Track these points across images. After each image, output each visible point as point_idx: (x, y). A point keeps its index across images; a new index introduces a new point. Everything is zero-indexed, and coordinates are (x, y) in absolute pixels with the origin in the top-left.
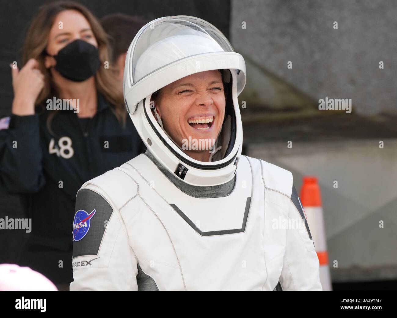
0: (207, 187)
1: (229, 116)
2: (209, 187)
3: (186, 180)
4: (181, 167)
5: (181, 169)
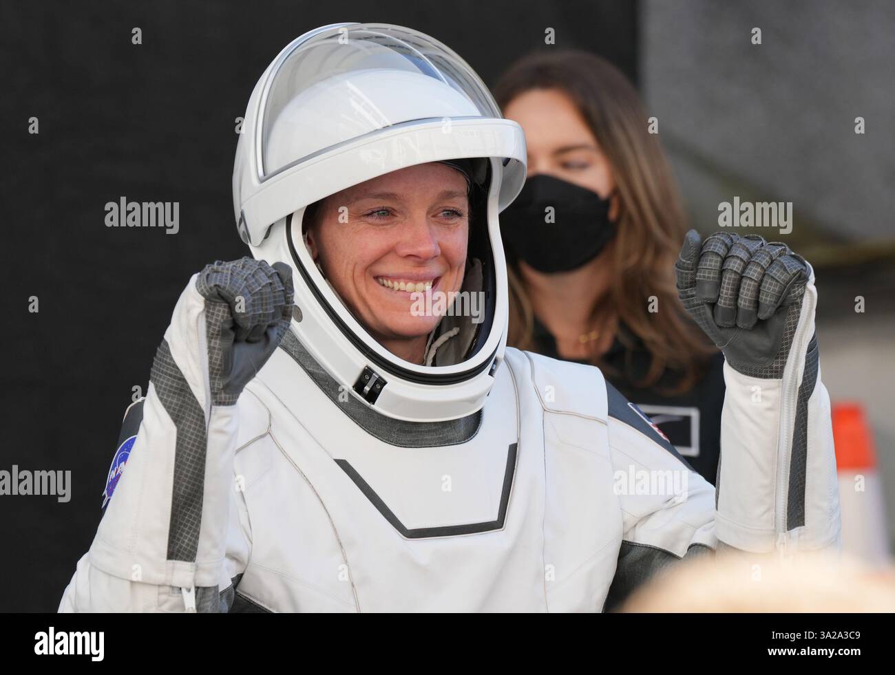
0: (426, 423)
1: (478, 263)
2: (430, 423)
3: (379, 407)
4: (371, 376)
5: (370, 379)
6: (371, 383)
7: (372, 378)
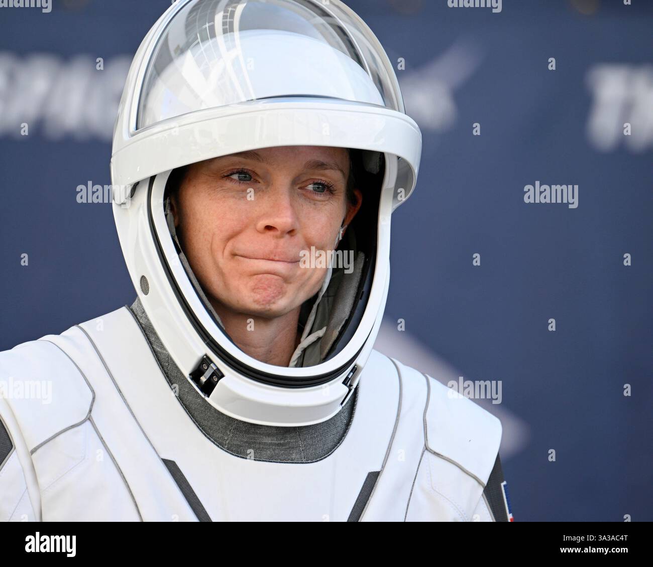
3: (214, 400)
4: (208, 366)
5: (207, 369)
6: (208, 374)
7: (210, 368)
